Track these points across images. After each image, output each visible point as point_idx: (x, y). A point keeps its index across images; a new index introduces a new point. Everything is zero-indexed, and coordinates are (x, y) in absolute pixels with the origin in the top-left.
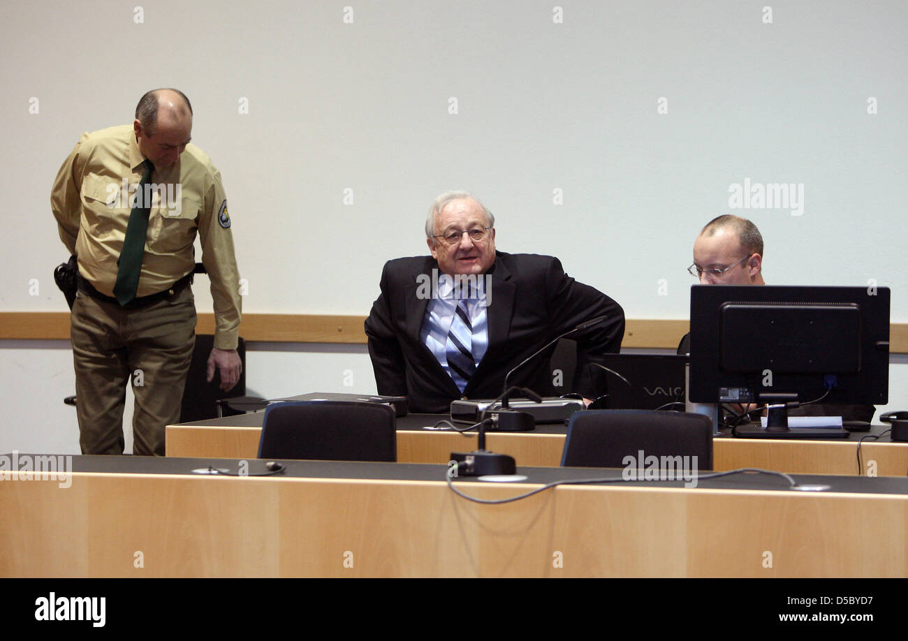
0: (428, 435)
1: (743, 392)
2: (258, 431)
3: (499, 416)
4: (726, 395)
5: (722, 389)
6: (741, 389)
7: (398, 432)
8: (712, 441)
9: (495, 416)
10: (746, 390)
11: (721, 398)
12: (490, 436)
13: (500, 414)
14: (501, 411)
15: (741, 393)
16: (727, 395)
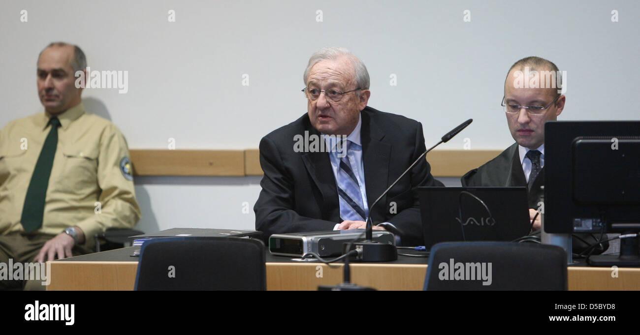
0: (296, 267)
1: (596, 222)
2: (135, 265)
3: (364, 248)
4: (579, 225)
5: (576, 220)
6: (594, 220)
7: (267, 264)
8: (566, 270)
9: (359, 247)
10: (599, 220)
11: (575, 228)
12: (355, 267)
13: (365, 246)
14: (365, 242)
15: (594, 224)
16: (581, 225)
